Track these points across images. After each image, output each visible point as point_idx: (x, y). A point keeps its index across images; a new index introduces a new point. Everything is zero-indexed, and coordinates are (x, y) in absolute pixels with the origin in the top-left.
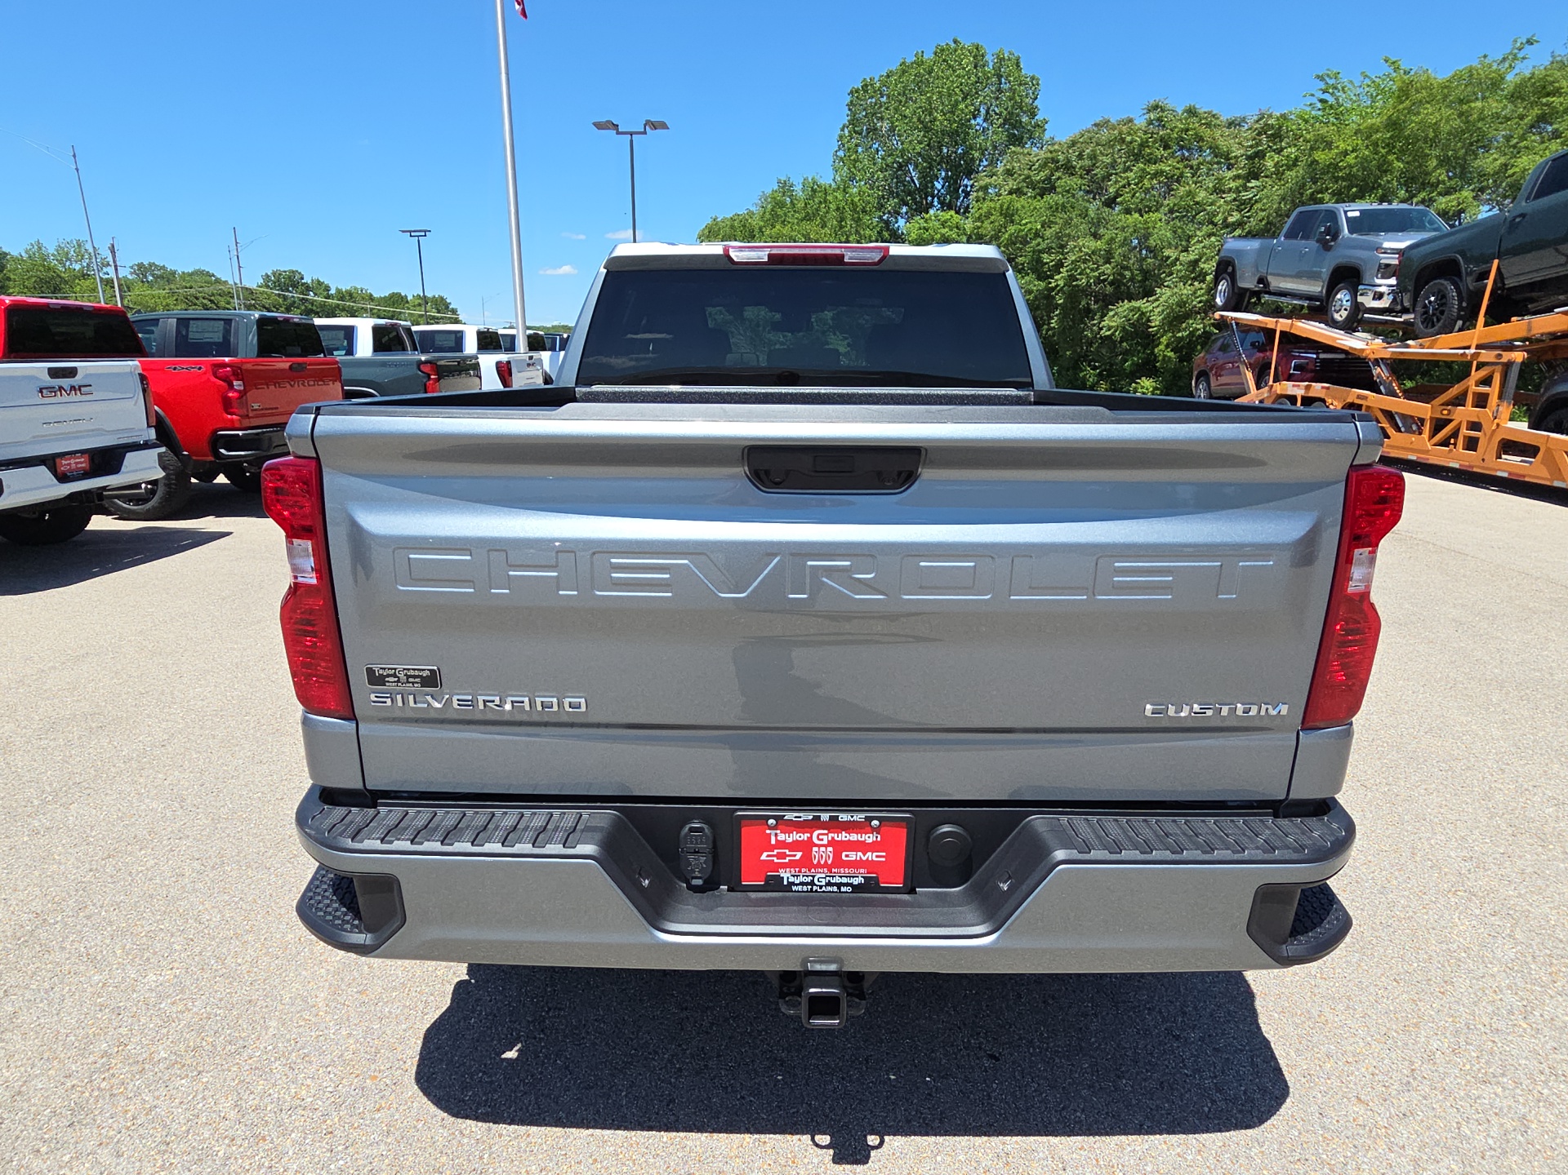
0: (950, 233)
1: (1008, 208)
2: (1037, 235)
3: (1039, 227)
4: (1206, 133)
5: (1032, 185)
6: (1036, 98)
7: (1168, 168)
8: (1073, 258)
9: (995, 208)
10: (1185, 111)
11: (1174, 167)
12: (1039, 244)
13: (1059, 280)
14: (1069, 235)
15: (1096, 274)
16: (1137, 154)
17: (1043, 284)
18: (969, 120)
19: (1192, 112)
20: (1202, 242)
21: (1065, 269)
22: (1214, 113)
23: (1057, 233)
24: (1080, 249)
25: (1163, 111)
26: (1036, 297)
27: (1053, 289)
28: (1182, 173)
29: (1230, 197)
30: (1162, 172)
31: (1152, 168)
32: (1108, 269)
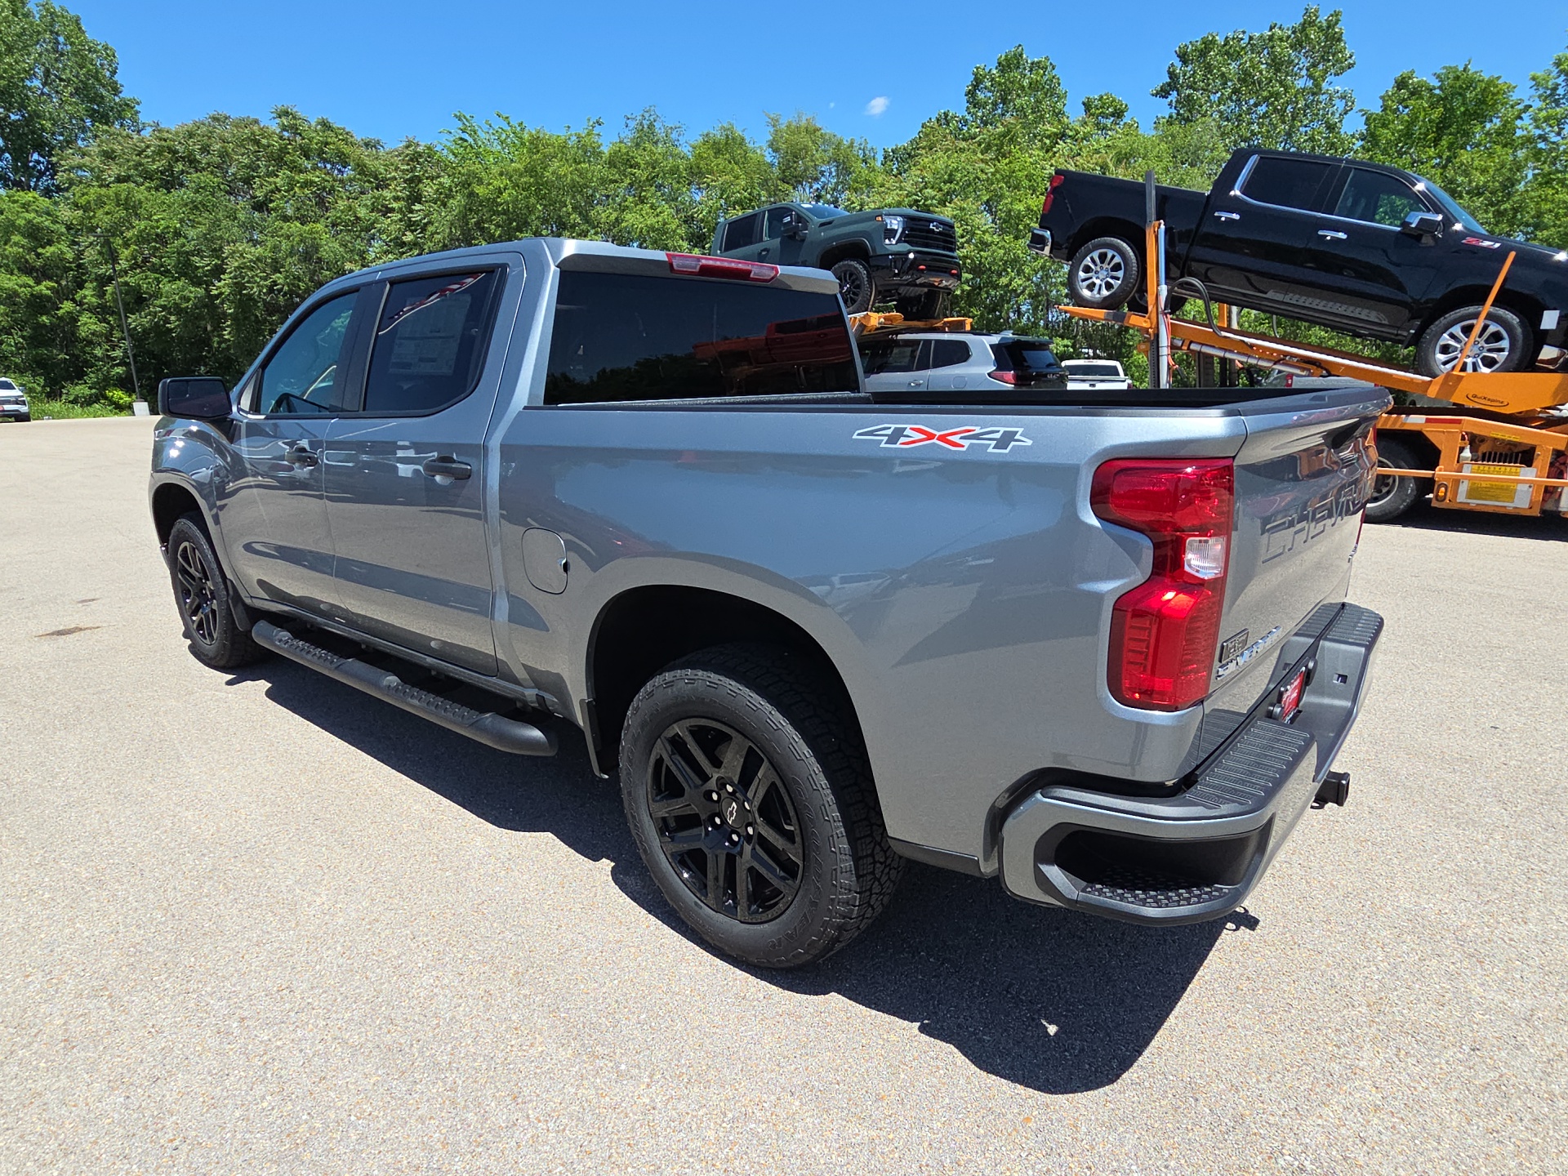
0: (39, 220)
1: (127, 199)
2: (177, 234)
3: (178, 225)
4: (346, 149)
5: (148, 176)
6: (115, 72)
7: (317, 179)
8: (236, 264)
9: (108, 197)
10: (319, 123)
11: (323, 179)
12: (184, 245)
13: (223, 286)
14: (221, 238)
15: (268, 283)
16: (279, 159)
17: (201, 291)
18: (22, 80)
19: (326, 125)
20: (381, 258)
21: (226, 276)
22: (347, 130)
23: (205, 235)
24: (242, 255)
25: (294, 118)
26: (194, 304)
27: (217, 297)
28: (333, 186)
29: (396, 216)
30: (312, 182)
31: (301, 177)
32: (279, 278)
